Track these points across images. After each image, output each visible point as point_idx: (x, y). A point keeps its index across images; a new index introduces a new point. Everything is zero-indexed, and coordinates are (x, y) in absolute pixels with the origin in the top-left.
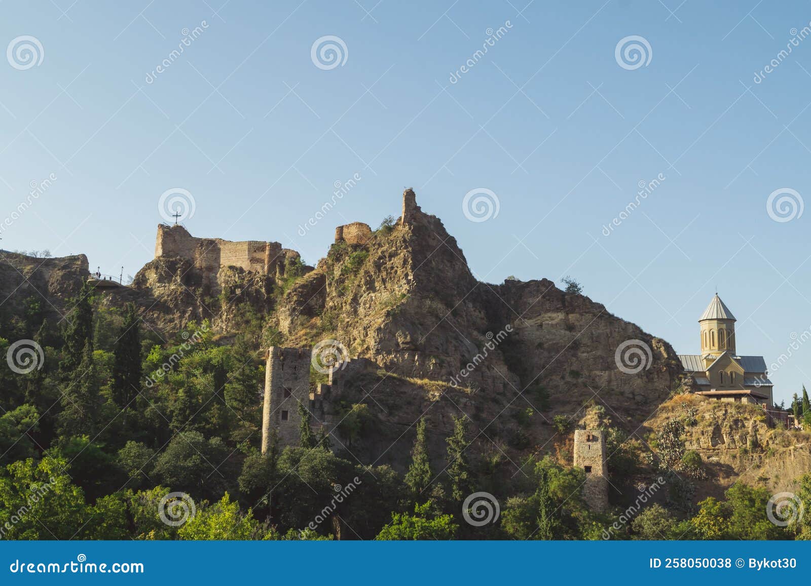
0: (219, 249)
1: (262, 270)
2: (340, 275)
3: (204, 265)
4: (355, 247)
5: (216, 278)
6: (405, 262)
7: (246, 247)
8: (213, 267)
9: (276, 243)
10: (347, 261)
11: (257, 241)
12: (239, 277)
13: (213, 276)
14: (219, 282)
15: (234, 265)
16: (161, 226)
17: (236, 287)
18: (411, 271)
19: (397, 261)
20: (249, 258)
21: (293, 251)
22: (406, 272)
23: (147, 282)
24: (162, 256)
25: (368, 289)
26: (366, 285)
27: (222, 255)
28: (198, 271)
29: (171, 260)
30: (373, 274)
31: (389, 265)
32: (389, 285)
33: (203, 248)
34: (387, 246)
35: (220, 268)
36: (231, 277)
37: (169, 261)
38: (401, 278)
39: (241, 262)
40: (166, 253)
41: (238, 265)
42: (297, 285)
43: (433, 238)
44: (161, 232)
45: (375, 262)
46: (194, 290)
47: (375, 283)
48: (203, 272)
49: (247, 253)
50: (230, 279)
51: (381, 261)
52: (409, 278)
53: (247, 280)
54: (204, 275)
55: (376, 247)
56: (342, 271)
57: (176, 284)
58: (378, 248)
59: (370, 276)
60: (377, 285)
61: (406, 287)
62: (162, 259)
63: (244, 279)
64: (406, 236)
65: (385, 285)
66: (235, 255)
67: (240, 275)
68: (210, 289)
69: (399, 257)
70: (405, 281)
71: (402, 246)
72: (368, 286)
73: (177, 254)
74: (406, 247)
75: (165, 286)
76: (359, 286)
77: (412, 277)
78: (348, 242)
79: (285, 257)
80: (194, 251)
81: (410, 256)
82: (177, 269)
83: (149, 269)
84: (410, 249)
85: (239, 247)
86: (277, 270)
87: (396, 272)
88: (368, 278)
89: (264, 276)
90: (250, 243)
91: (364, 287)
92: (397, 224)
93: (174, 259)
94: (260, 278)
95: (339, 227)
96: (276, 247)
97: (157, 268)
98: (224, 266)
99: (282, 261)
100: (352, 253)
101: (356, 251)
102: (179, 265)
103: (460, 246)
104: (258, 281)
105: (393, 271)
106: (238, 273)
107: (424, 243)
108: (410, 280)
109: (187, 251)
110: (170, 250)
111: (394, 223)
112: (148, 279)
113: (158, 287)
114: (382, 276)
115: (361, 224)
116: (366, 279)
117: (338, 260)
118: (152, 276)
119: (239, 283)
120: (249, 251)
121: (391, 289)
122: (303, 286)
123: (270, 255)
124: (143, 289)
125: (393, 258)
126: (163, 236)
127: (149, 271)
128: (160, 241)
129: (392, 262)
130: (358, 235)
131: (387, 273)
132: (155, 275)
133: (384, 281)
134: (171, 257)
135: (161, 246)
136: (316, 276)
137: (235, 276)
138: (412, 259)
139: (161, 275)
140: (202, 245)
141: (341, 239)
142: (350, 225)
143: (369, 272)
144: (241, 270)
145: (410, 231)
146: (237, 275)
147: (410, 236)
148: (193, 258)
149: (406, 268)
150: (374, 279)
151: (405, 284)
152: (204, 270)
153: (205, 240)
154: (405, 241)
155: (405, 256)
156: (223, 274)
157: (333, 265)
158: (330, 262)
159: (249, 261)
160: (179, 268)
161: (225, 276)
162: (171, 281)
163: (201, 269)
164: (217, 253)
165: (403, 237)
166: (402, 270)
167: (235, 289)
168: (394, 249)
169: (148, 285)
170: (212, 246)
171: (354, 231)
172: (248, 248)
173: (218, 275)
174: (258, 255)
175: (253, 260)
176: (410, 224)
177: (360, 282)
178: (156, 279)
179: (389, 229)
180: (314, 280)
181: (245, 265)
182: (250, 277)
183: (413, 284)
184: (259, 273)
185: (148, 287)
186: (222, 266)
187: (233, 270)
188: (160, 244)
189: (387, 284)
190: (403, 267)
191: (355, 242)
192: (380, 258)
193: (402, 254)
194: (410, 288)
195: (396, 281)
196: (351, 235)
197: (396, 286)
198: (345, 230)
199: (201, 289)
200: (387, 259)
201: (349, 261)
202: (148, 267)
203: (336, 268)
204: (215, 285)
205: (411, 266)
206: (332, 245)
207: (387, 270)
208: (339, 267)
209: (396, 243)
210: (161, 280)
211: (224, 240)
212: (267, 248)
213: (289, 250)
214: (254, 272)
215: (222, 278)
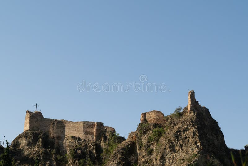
0: (65, 126)
1: (92, 139)
2: (147, 142)
3: (55, 135)
4: (155, 125)
5: (63, 144)
6: (194, 134)
7: (82, 125)
8: (61, 137)
9: (101, 123)
10: (151, 134)
11: (89, 122)
12: (78, 143)
13: (61, 142)
14: (65, 146)
15: (74, 135)
16: (29, 112)
17: (78, 149)
18: (198, 140)
19: (189, 134)
20: (84, 132)
21: (111, 128)
22: (195, 140)
23: (20, 146)
24: (30, 130)
25: (171, 151)
26: (170, 148)
27: (66, 129)
28: (52, 139)
29: (35, 132)
30: (174, 141)
31: (183, 136)
32: (184, 149)
33: (55, 126)
34: (181, 124)
35: (65, 137)
36: (73, 143)
37: (34, 133)
38: (192, 144)
39: (79, 134)
40: (32, 128)
41: (77, 136)
42: (120, 148)
43: (206, 120)
44: (29, 115)
45: (174, 134)
46: (50, 151)
47: (175, 147)
48: (55, 140)
49: (83, 128)
50: (72, 144)
51: (178, 134)
52: (198, 144)
53: (84, 145)
54: (55, 142)
55: (172, 125)
56: (148, 140)
57: (38, 147)
58: (174, 126)
59: (172, 143)
60: (177, 148)
61: (197, 149)
62: (29, 131)
63: (81, 144)
64: (193, 119)
65: (182, 148)
66: (75, 130)
67: (79, 142)
68: (60, 150)
69: (189, 131)
70: (196, 146)
71: (191, 125)
72: (171, 149)
73: (39, 129)
74: (193, 126)
75: (31, 148)
76: (165, 149)
77: (200, 144)
78: (150, 123)
79: (106, 131)
80: (49, 127)
81: (197, 130)
82: (39, 138)
83: (21, 138)
84: (196, 126)
85: (78, 125)
86: (102, 139)
87: (189, 140)
88: (171, 144)
89: (94, 142)
90: (85, 123)
91: (168, 150)
92: (184, 112)
93: (37, 132)
94: (92, 144)
95: (144, 114)
96: (100, 125)
97: (26, 137)
98: (68, 136)
99: (105, 133)
100: (154, 128)
101: (156, 128)
102: (40, 136)
103: (219, 126)
104: (90, 146)
105: (187, 140)
106: (77, 141)
107: (202, 123)
108: (199, 145)
109: (45, 127)
110: (34, 126)
111: (182, 111)
112: (20, 144)
113: (27, 149)
114: (180, 143)
115: (158, 112)
116: (169, 144)
117: (145, 133)
118: (23, 142)
119: (79, 147)
120: (84, 127)
121: (186, 151)
122: (123, 149)
123: (97, 130)
124: (17, 150)
125: (185, 132)
126: (30, 118)
127: (21, 139)
128: (28, 120)
129: (185, 134)
130: (156, 118)
131: (183, 141)
132: (25, 142)
133: (181, 146)
134: (35, 130)
135: (29, 124)
136: (130, 143)
137: (76, 142)
138: (198, 133)
139: (29, 141)
140: (54, 124)
141: (145, 120)
142: (150, 112)
143: (171, 140)
144: (79, 139)
145: (195, 116)
146: (77, 142)
147: (195, 119)
148: (48, 132)
149: (195, 138)
150: (175, 145)
151: (196, 148)
152: (56, 138)
153: (56, 120)
154: (192, 122)
155: (194, 131)
156: (68, 141)
157: (141, 136)
158: (139, 134)
159: (84, 134)
160: (40, 137)
161: (69, 142)
162: (36, 145)
163: (54, 138)
164: (63, 129)
165: (191, 119)
166: (192, 139)
167: (77, 150)
168: (186, 126)
169: (20, 147)
170: (60, 124)
171: (153, 116)
172: (84, 126)
173: (64, 142)
174: (89, 130)
175: (86, 133)
176: (194, 112)
177: (166, 146)
178: (26, 144)
179: (179, 114)
180: (129, 145)
181: (82, 136)
182: (85, 143)
183: (200, 148)
184: (90, 141)
185: (20, 149)
186: (66, 136)
187: (74, 139)
188: (28, 123)
189: (183, 148)
190: (194, 138)
191: (154, 122)
192: (177, 132)
193: (191, 130)
194: (199, 150)
195: (189, 146)
196: (152, 118)
197: (190, 149)
198: (147, 115)
199: (54, 150)
200: (182, 132)
201: (152, 134)
202: (20, 136)
203: (143, 138)
204: (62, 148)
205: (199, 137)
206: (140, 124)
207: (183, 139)
208: (146, 137)
209: (187, 122)
210: (29, 144)
211: (67, 121)
212: (95, 126)
213: (109, 127)
214: (87, 140)
215: (67, 143)
